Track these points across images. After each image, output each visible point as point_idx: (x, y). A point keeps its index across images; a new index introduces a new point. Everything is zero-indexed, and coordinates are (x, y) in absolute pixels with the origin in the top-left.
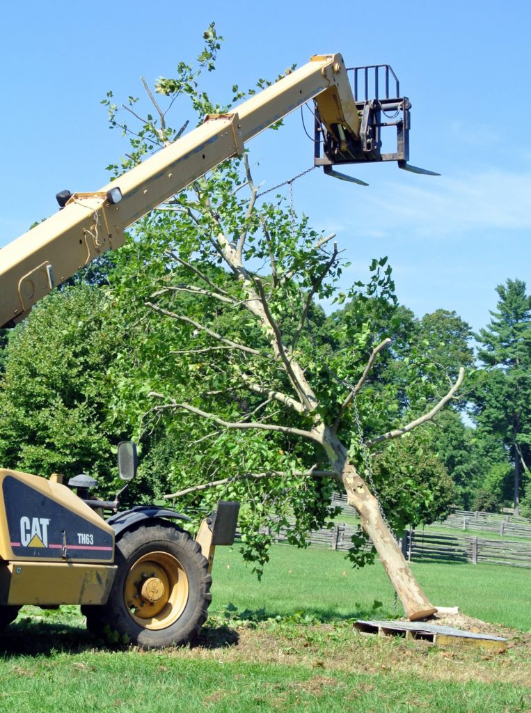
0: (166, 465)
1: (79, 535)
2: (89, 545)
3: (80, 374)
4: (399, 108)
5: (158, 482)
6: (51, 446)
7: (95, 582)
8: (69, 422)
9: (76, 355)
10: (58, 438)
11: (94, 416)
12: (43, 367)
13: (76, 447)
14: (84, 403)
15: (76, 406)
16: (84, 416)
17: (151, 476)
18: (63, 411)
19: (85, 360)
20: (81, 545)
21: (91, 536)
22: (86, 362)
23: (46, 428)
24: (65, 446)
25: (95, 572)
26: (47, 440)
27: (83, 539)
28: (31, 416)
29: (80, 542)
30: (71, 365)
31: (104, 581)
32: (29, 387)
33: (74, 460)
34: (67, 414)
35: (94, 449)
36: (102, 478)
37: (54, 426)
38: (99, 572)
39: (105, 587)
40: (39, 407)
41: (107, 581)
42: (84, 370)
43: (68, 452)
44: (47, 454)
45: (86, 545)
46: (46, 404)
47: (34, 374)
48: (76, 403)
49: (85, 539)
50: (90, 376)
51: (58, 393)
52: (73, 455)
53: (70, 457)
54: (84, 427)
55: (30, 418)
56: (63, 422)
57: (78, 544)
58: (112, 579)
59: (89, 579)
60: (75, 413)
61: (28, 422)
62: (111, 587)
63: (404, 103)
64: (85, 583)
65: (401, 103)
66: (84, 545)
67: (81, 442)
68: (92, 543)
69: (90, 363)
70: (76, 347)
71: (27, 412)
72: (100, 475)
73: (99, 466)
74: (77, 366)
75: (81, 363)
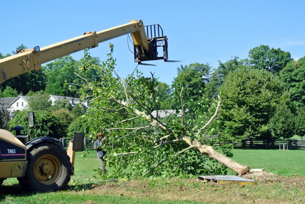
0: (275, 125)
1: (8, 150)
2: (14, 154)
3: (243, 96)
4: (163, 40)
5: (273, 131)
6: (235, 121)
7: (17, 168)
8: (240, 112)
9: (241, 90)
10: (236, 118)
11: (248, 110)
12: (230, 95)
13: (243, 121)
14: (245, 106)
15: (242, 107)
16: (245, 110)
17: (271, 129)
18: (238, 109)
19: (245, 91)
20: (9, 154)
21: (14, 150)
22: (245, 92)
23: (233, 115)
24: (239, 121)
25: (17, 164)
26: (233, 119)
27: (10, 151)
28: (228, 111)
29: (9, 153)
30: (239, 94)
31: (22, 167)
32: (226, 102)
33: (242, 125)
34: (239, 110)
35: (250, 121)
36: (252, 131)
37: (235, 114)
38: (19, 164)
39: (23, 170)
40: (230, 109)
41: (23, 168)
42: (244, 95)
43: (240, 123)
44: (233, 124)
45: (12, 154)
46: (233, 107)
47: (228, 98)
48: (242, 106)
49: (11, 151)
50: (246, 96)
51: (236, 103)
52: (242, 123)
53: (241, 124)
54: (245, 114)
55: (227, 113)
56: (238, 113)
57: (8, 154)
58: (26, 166)
59: (14, 167)
60: (242, 110)
61: (227, 114)
62: (25, 170)
63: (165, 38)
64: (12, 169)
65: (164, 38)
66: (11, 154)
67: (244, 119)
68: (15, 153)
69: (246, 92)
70: (241, 87)
71: (226, 110)
72: (252, 130)
73: (251, 127)
74: (241, 94)
75: (243, 93)
